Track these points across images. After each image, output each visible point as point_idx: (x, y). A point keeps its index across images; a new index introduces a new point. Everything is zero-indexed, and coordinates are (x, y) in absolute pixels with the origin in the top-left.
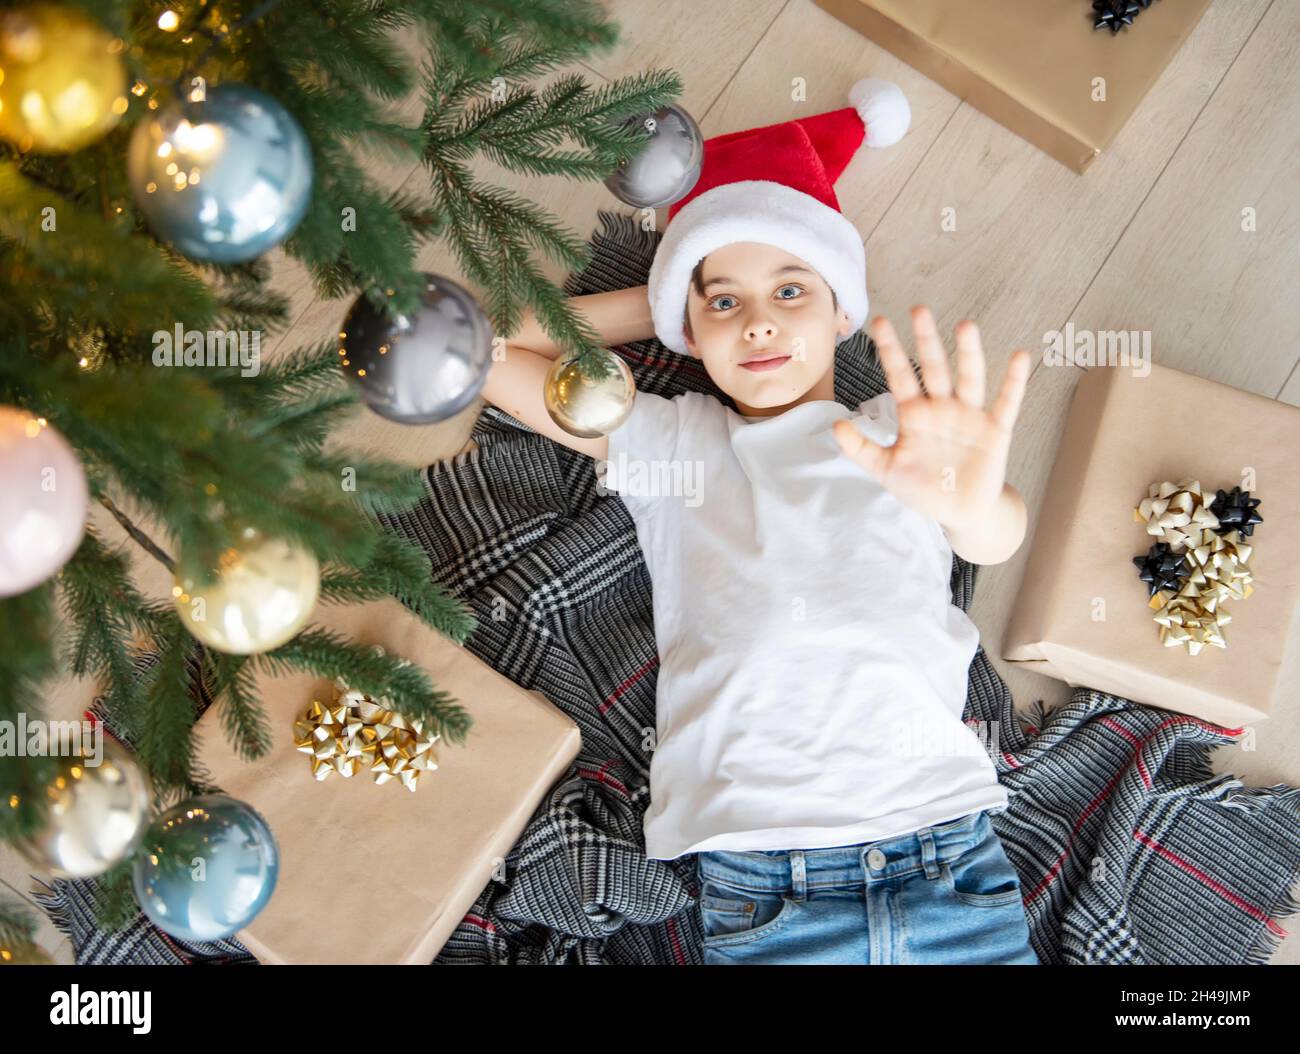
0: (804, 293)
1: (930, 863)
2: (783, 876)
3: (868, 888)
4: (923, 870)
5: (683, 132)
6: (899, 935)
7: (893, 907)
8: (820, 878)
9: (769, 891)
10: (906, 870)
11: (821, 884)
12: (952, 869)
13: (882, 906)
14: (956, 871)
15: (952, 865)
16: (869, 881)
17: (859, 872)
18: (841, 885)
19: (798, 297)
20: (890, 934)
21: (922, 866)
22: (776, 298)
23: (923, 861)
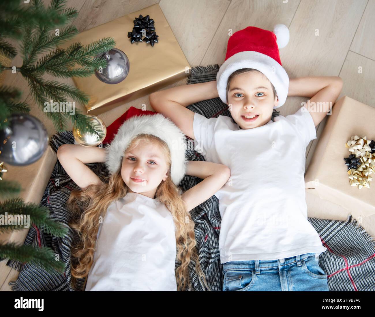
0: (264, 95)
1: (298, 261)
2: (252, 264)
3: (279, 269)
4: (296, 263)
5: (121, 58)
6: (290, 286)
7: (288, 277)
8: (264, 266)
9: (248, 269)
10: (291, 263)
11: (264, 267)
12: (305, 262)
13: (284, 277)
14: (307, 263)
15: (305, 261)
16: (280, 267)
17: (276, 264)
18: (271, 268)
19: (262, 96)
20: (287, 286)
21: (296, 262)
22: (256, 96)
23: (296, 260)
